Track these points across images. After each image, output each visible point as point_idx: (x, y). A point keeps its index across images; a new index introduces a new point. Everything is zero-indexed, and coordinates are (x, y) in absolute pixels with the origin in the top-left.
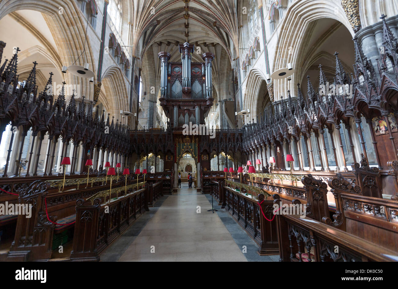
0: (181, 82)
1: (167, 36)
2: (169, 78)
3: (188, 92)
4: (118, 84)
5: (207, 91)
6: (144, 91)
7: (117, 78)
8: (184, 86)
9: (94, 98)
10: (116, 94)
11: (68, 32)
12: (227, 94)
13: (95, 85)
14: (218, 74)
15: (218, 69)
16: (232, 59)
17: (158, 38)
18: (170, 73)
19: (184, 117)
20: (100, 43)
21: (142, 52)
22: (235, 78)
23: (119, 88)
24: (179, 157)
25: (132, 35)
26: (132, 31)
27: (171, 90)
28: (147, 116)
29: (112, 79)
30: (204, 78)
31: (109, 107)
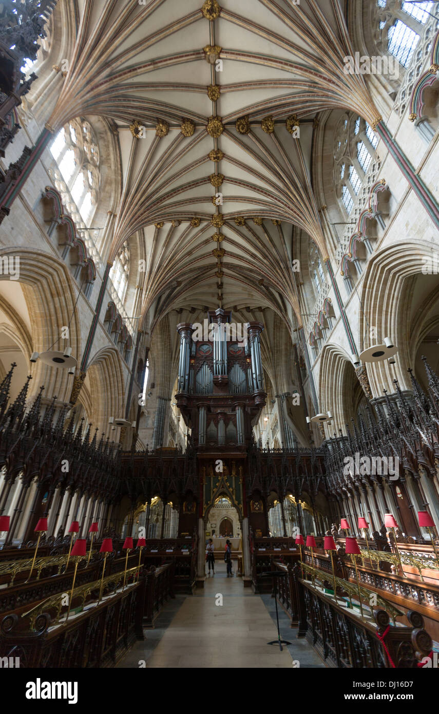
0: (211, 367)
1: (190, 300)
2: (193, 361)
3: (223, 384)
4: (111, 374)
5: (255, 381)
6: (152, 382)
7: (111, 364)
8: (216, 373)
9: (71, 399)
10: (107, 389)
11: (51, 305)
12: (288, 384)
13: (75, 378)
14: (272, 352)
15: (270, 344)
16: (293, 329)
17: (177, 304)
18: (193, 353)
19: (217, 426)
20: (92, 316)
21: (152, 324)
22: (299, 358)
23: (112, 379)
24: (207, 504)
25: (140, 302)
26: (140, 297)
27: (195, 381)
28: (153, 423)
29: (103, 366)
30: (248, 360)
31: (92, 411)
